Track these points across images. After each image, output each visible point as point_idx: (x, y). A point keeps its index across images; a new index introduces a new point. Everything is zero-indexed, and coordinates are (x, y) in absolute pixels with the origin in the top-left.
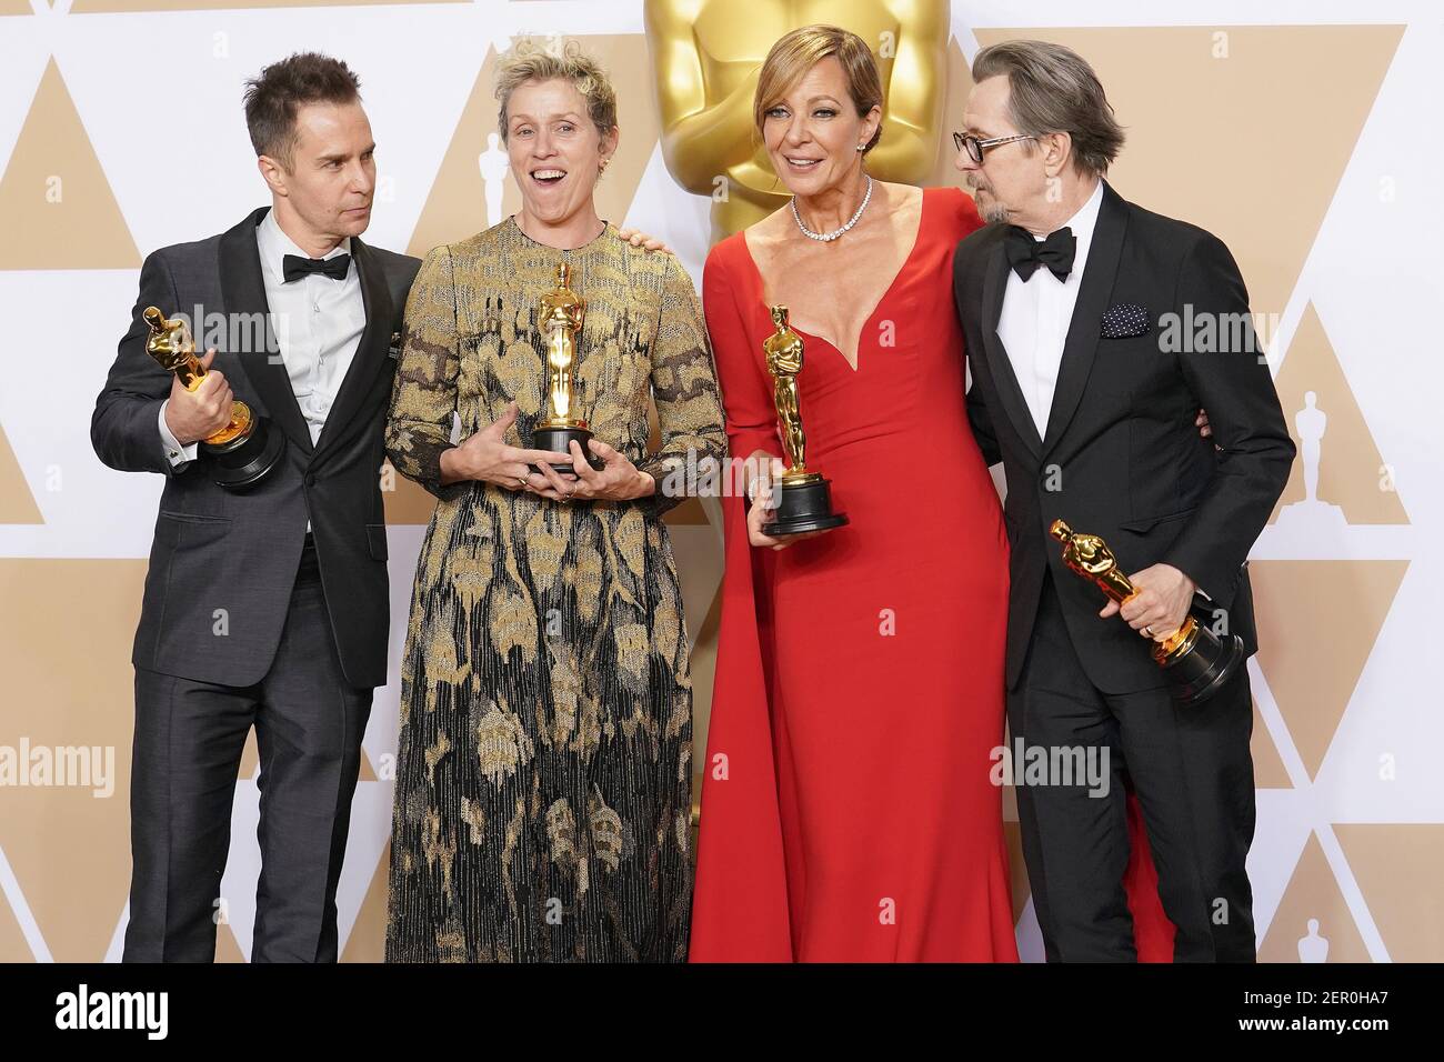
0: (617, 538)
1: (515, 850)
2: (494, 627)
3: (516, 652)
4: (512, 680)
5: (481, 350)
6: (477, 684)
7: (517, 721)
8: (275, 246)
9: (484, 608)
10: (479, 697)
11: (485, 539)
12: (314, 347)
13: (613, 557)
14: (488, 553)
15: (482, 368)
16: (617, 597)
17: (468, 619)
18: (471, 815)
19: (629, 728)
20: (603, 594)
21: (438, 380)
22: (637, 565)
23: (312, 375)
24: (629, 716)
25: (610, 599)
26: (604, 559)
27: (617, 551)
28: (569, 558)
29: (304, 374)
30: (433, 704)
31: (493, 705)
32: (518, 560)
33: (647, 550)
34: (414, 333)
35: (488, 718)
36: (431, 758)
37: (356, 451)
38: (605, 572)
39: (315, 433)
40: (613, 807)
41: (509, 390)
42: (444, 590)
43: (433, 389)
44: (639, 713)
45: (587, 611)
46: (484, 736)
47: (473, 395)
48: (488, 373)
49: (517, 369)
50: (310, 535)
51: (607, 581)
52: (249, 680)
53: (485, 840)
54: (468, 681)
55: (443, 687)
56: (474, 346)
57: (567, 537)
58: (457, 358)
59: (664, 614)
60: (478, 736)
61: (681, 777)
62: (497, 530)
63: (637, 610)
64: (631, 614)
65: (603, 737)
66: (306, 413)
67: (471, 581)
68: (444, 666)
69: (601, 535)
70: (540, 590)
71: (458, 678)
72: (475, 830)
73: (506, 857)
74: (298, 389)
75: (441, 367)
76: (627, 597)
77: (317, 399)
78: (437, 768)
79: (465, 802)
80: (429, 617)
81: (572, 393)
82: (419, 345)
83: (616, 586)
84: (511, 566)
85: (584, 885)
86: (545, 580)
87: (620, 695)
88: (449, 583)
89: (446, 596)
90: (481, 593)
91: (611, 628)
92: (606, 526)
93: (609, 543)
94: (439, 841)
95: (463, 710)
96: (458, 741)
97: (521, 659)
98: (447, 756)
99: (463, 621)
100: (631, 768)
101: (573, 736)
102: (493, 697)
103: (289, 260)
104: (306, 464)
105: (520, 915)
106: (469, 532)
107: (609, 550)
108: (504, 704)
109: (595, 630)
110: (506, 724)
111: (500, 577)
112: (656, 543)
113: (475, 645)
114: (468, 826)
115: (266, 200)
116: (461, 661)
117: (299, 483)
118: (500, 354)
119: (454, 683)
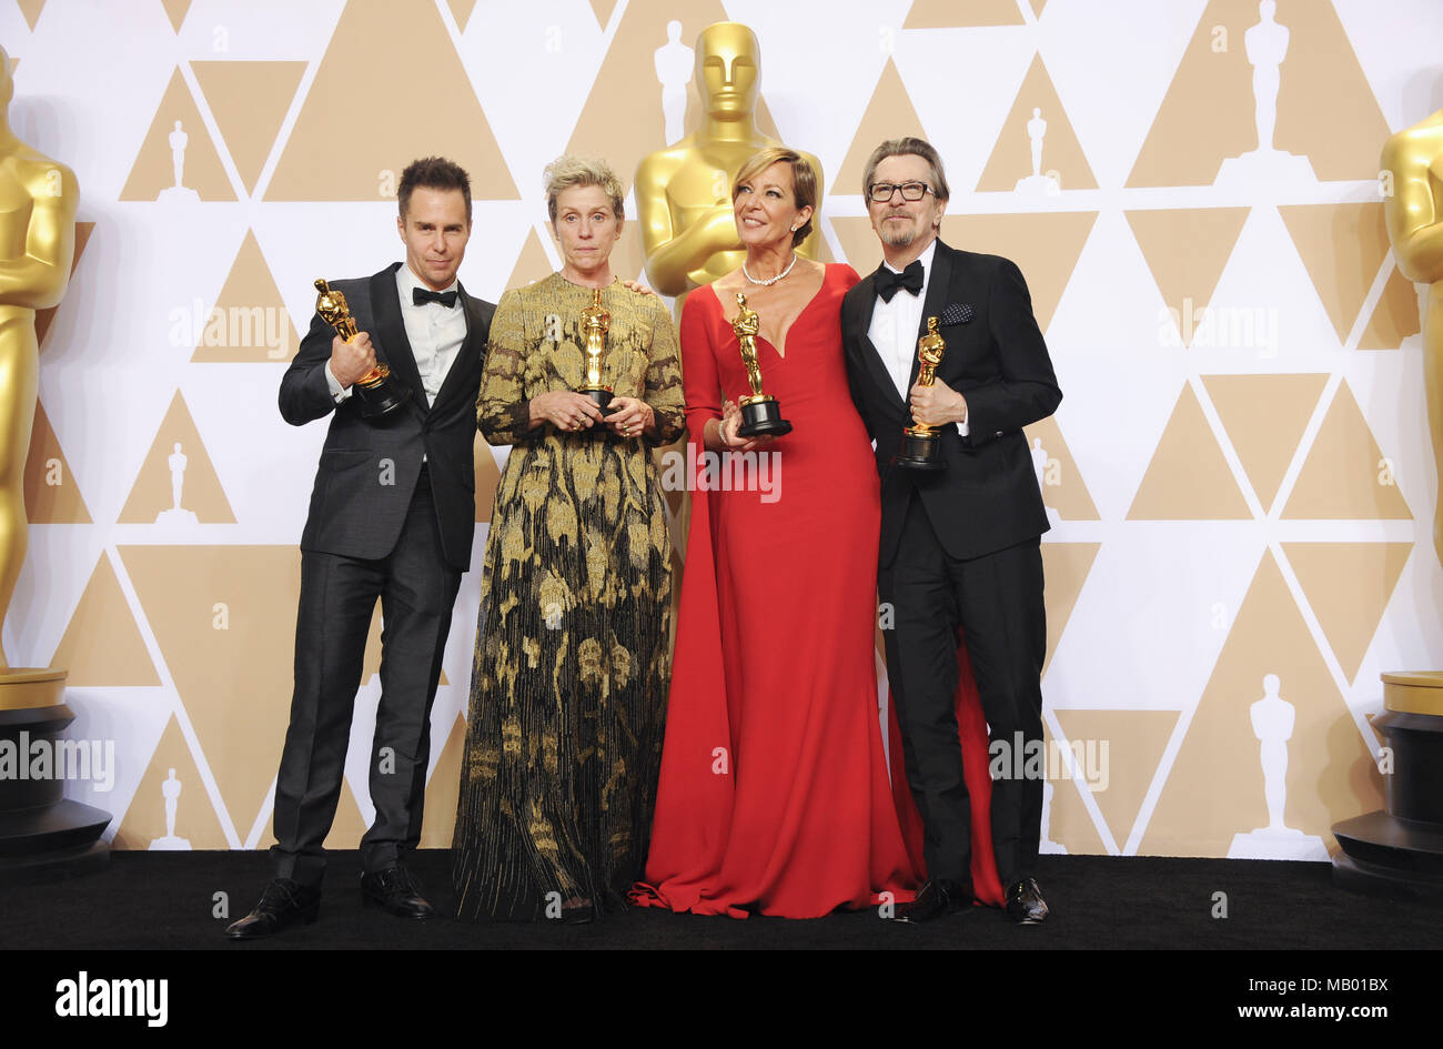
0: (630, 468)
1: (561, 667)
2: (549, 523)
3: (563, 538)
4: (561, 558)
5: (541, 348)
6: (538, 560)
7: (565, 584)
8: (408, 283)
9: (543, 512)
10: (539, 569)
11: (544, 468)
12: (432, 345)
13: (627, 481)
14: (546, 476)
15: (543, 359)
16: (630, 506)
17: (532, 518)
18: (531, 649)
19: (636, 591)
20: (621, 504)
21: (514, 374)
22: (642, 487)
23: (430, 364)
24: (636, 584)
25: (626, 507)
26: (622, 482)
27: (629, 476)
28: (601, 478)
29: (426, 361)
30: (507, 574)
31: (549, 572)
32: (567, 479)
33: (648, 480)
34: (497, 344)
35: (546, 582)
36: (504, 609)
37: (458, 416)
38: (622, 490)
39: (431, 400)
40: (623, 645)
41: (561, 373)
42: (517, 502)
43: (511, 379)
44: (643, 582)
45: (611, 513)
46: (543, 594)
47: (536, 379)
48: (547, 362)
49: (566, 359)
50: (426, 463)
51: (623, 495)
52: (379, 554)
53: (540, 665)
54: (531, 559)
55: (514, 563)
56: (537, 347)
57: (599, 465)
58: (525, 359)
59: (656, 520)
60: (539, 594)
61: (663, 629)
62: (553, 462)
63: (642, 515)
64: (638, 518)
65: (619, 599)
66: (426, 386)
67: (535, 494)
68: (515, 548)
69: (620, 466)
70: (582, 499)
71: (524, 556)
72: (531, 658)
73: (556, 672)
74: (422, 371)
75: (515, 364)
76: (636, 506)
77: (433, 377)
78: (507, 615)
79: (526, 640)
80: (506, 519)
81: (602, 373)
82: (501, 350)
83: (629, 499)
84: (561, 483)
85: (606, 693)
86: (584, 493)
87: (631, 570)
88: (521, 497)
89: (517, 506)
90: (541, 502)
91: (625, 527)
92: (623, 460)
93: (625, 471)
94: (507, 663)
95: (527, 578)
96: (523, 600)
97: (567, 544)
98: (515, 608)
99: (529, 520)
100: (637, 617)
101: (602, 593)
102: (548, 568)
103: (416, 291)
104: (424, 419)
105: (563, 711)
106: (535, 464)
107: (625, 476)
108: (556, 572)
109: (614, 528)
110: (558, 585)
111: (554, 491)
112: (651, 476)
113: (537, 535)
114: (527, 655)
115: (402, 257)
116: (527, 544)
117: (418, 431)
118: (555, 349)
119: (521, 560)
